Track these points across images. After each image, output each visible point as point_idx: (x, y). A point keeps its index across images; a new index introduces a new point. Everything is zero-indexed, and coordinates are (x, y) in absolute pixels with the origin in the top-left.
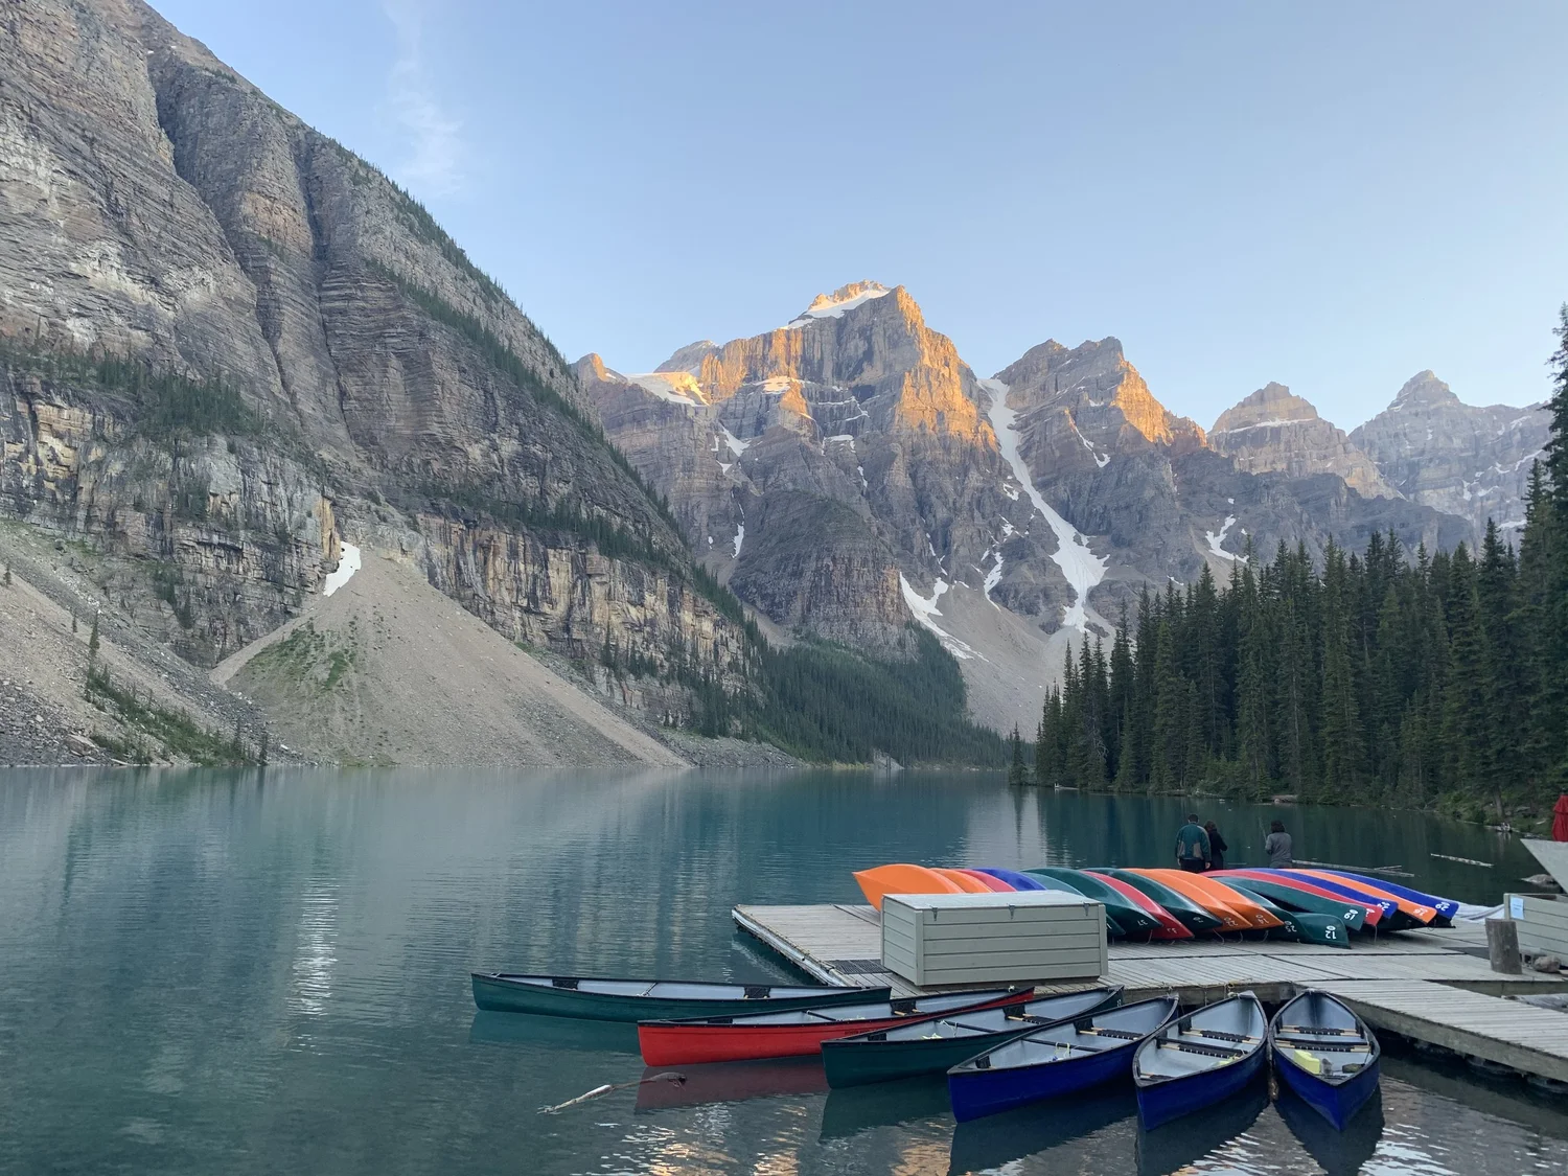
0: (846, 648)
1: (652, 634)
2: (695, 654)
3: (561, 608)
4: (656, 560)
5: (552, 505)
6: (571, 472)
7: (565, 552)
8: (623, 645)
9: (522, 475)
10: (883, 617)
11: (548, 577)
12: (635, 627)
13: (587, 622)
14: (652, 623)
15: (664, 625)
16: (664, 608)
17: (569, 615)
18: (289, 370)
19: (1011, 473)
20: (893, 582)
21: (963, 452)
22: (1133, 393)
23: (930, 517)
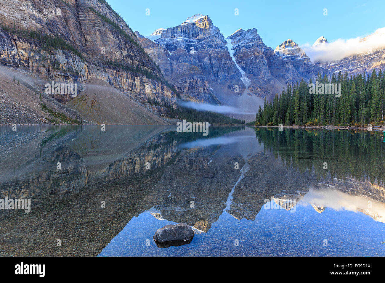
1: (158, 96)
2: (167, 100)
3: (138, 90)
4: (158, 80)
5: (135, 67)
6: (139, 59)
7: (139, 77)
8: (152, 98)
9: (128, 59)
11: (135, 83)
12: (155, 94)
13: (144, 94)
14: (158, 93)
16: (160, 90)
17: (140, 92)
18: (73, 34)
19: (232, 60)
20: (207, 84)
21: (221, 55)
22: (259, 41)
23: (214, 70)
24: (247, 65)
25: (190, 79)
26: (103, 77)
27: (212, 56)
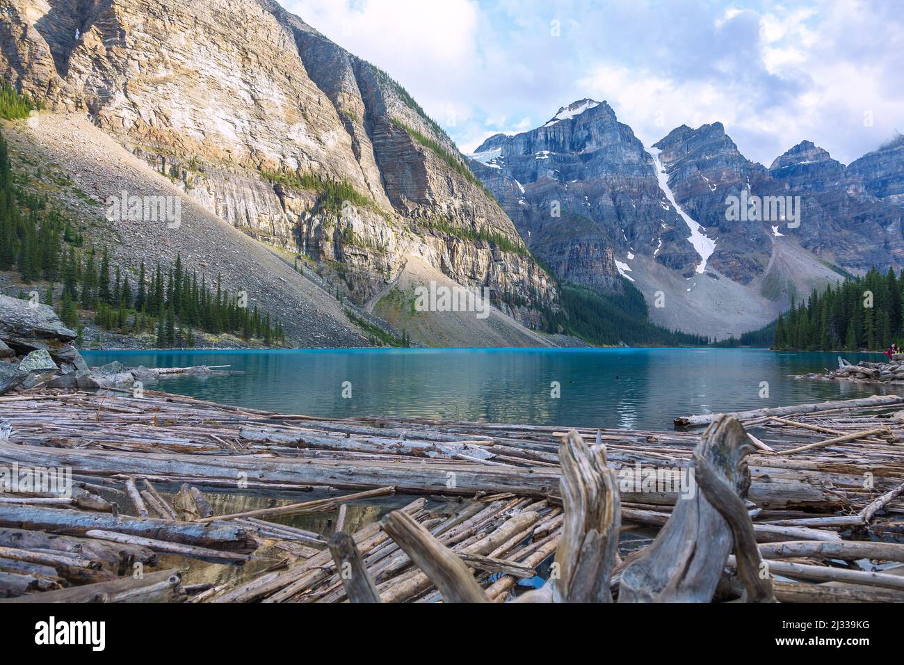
0: (588, 289)
1: (523, 287)
2: (540, 296)
3: (484, 276)
5: (478, 230)
6: (484, 213)
7: (485, 250)
8: (512, 292)
9: (464, 215)
10: (605, 273)
11: (478, 262)
12: (515, 284)
13: (496, 282)
15: (527, 282)
16: (526, 274)
17: (488, 279)
18: (366, 173)
19: (665, 196)
20: (610, 255)
21: (640, 187)
22: (731, 152)
23: (624, 221)
24: (701, 206)
25: (572, 244)
26: (422, 254)
27: (617, 189)
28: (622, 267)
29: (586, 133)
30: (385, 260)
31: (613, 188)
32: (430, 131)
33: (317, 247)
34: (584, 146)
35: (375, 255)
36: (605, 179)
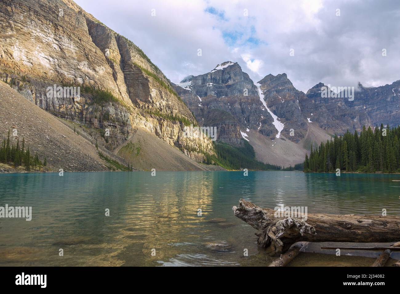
1: (195, 142)
2: (203, 147)
3: (177, 137)
5: (174, 115)
7: (177, 125)
8: (190, 145)
9: (167, 108)
10: (236, 137)
11: (174, 131)
12: (191, 141)
13: (182, 140)
15: (197, 140)
17: (178, 139)
18: (119, 87)
19: (263, 104)
20: (238, 129)
21: (252, 100)
22: (290, 86)
23: (245, 115)
24: (278, 109)
25: (222, 124)
26: (146, 126)
27: (242, 101)
28: (244, 135)
29: (229, 76)
30: (126, 128)
31: (240, 100)
32: (153, 69)
33: (90, 121)
34: (228, 81)
35: (121, 126)
36: (237, 96)
